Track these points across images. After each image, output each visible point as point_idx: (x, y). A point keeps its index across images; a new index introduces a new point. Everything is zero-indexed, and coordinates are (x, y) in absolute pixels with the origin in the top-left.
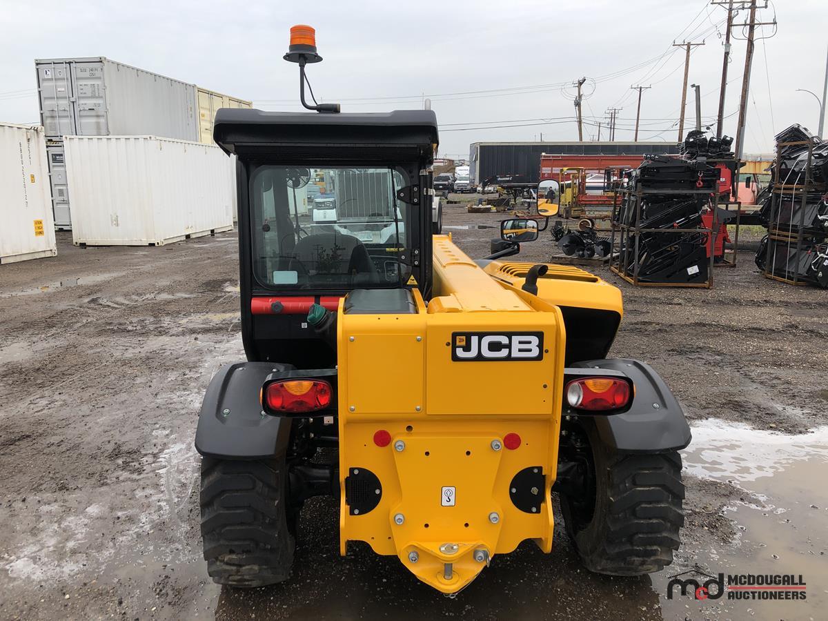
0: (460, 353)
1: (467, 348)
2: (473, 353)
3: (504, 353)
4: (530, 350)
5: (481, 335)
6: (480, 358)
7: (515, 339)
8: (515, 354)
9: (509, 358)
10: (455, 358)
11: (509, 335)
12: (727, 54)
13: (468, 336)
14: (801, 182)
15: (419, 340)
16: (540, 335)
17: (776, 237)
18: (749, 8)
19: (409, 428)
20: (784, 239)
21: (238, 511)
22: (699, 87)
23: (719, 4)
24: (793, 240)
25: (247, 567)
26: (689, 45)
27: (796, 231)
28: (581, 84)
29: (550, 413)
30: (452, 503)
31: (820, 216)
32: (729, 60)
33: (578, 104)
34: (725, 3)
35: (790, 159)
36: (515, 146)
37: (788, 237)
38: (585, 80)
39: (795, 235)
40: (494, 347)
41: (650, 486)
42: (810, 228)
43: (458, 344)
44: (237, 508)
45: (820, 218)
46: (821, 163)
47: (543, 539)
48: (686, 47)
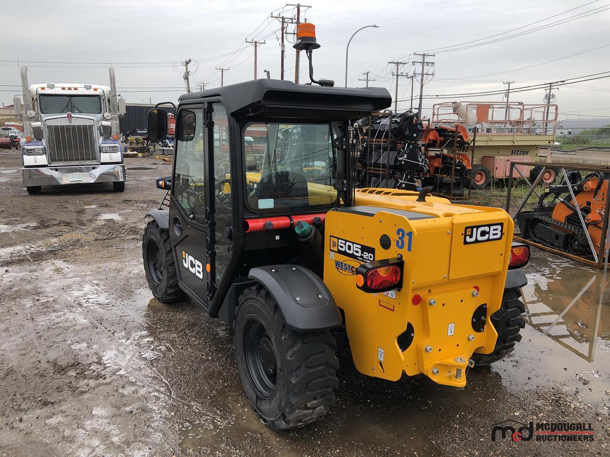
0: (468, 239)
1: (471, 236)
2: (473, 239)
3: (486, 237)
4: (497, 234)
5: (478, 227)
6: (477, 241)
7: (492, 228)
8: (492, 237)
9: (488, 240)
10: (466, 243)
11: (489, 226)
12: (283, 52)
13: (472, 228)
14: (386, 137)
15: (448, 234)
16: (501, 224)
17: (372, 171)
18: (296, 23)
19: (430, 291)
20: (378, 172)
21: (320, 368)
22: (269, 72)
23: (276, 17)
24: (383, 173)
25: (319, 408)
26: (256, 43)
27: (386, 168)
28: (187, 63)
29: (502, 270)
30: (452, 333)
31: (400, 158)
32: (285, 56)
33: (186, 78)
34: (280, 18)
35: (377, 123)
36: (146, 107)
37: (380, 171)
38: (191, 61)
39: (384, 169)
40: (483, 234)
41: (512, 308)
42: (393, 165)
43: (467, 234)
44: (318, 366)
45: (400, 159)
46: (397, 126)
47: (484, 346)
48: (254, 44)
